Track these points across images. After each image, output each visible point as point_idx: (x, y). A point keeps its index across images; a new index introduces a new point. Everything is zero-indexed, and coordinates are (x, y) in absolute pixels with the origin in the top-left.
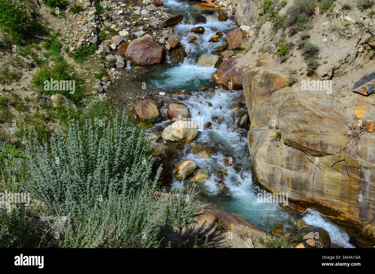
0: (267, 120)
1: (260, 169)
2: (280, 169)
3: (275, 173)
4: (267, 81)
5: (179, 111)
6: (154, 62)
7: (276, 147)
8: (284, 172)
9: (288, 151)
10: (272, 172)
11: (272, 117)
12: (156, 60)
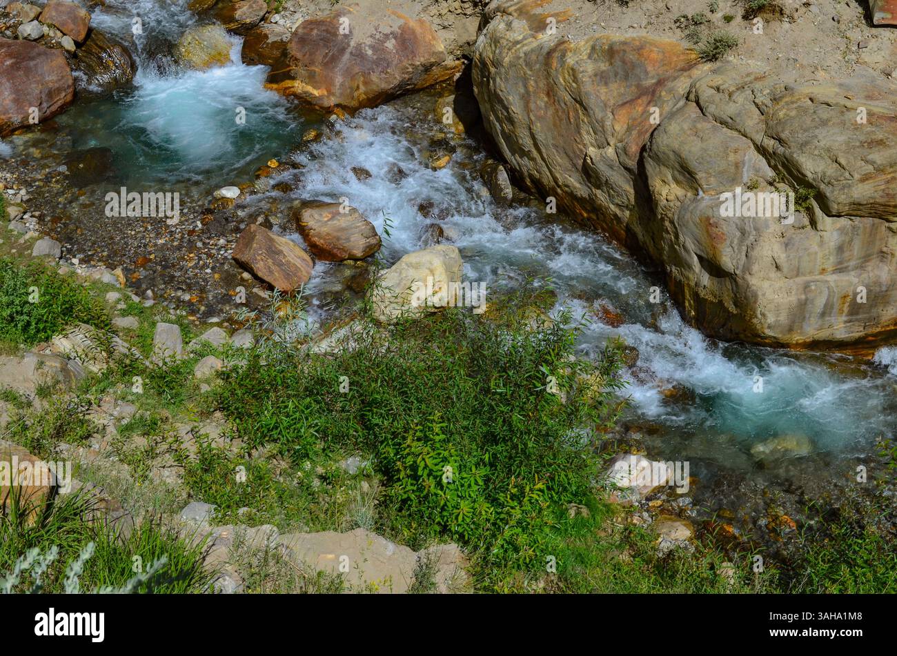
0: (732, 169)
1: (771, 301)
2: (822, 282)
3: (811, 296)
4: (619, 63)
5: (344, 225)
6: (59, 103)
7: (798, 231)
8: (832, 284)
9: (839, 229)
10: (803, 297)
11: (746, 158)
12: (64, 94)
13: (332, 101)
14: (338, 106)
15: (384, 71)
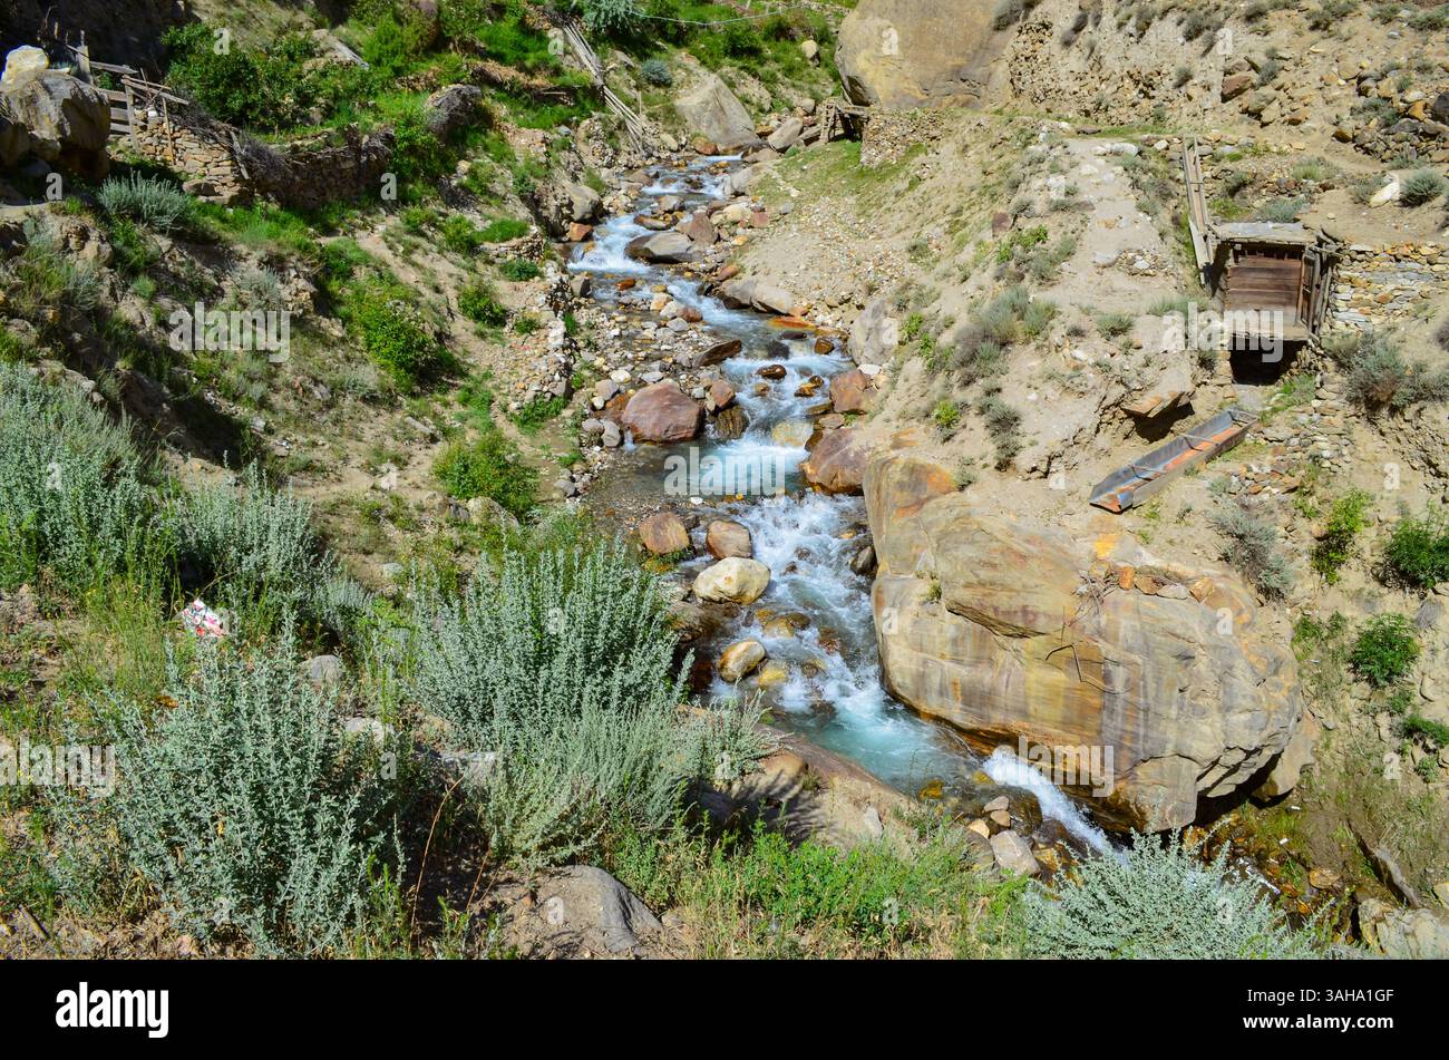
0: (912, 559)
2: (939, 663)
3: (927, 671)
4: (914, 479)
5: (730, 537)
6: (681, 436)
7: (930, 617)
8: (946, 668)
9: (956, 625)
10: (921, 669)
11: (923, 553)
12: (686, 431)
13: (816, 480)
14: (820, 484)
15: (854, 470)
